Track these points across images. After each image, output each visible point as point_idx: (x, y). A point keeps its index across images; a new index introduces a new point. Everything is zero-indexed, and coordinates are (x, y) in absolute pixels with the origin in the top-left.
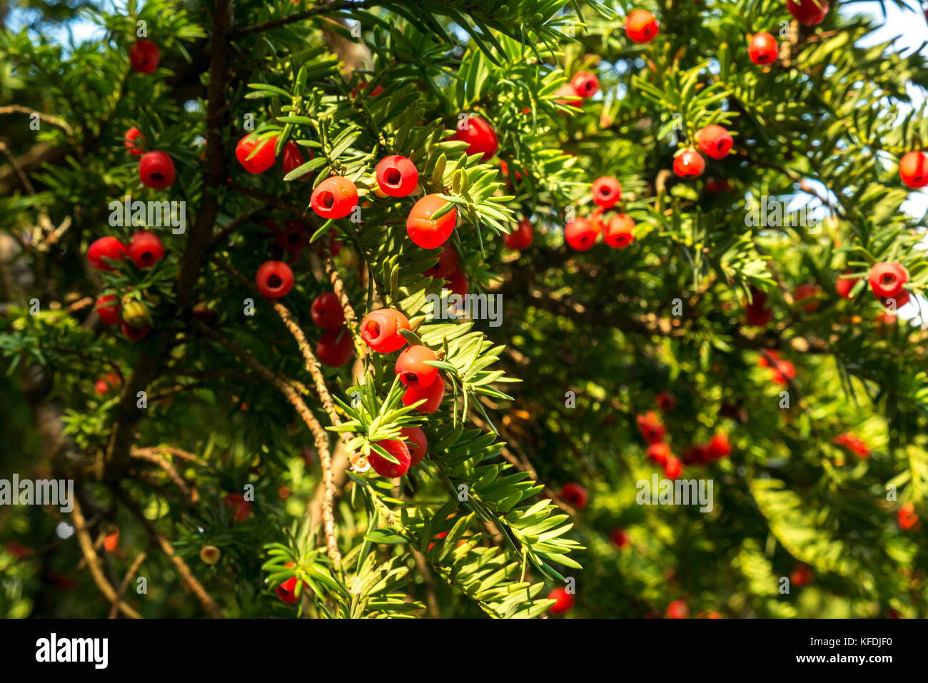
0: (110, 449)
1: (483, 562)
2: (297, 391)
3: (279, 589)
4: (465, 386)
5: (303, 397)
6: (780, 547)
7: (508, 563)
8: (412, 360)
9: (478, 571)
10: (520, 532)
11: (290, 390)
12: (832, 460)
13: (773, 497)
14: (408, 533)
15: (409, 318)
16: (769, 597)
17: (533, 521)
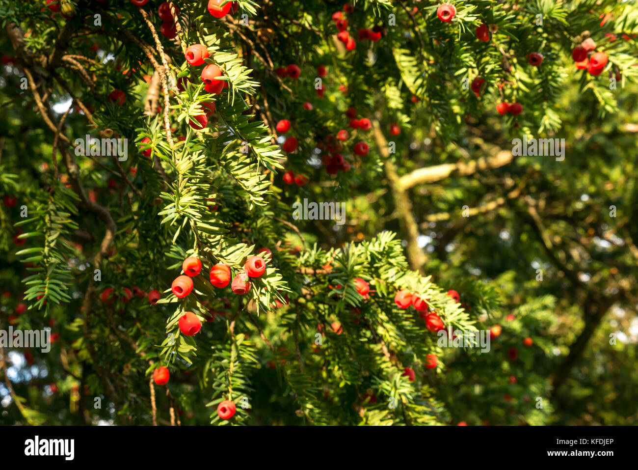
0: (51, 57)
1: (240, 162)
2: (151, 51)
3: (144, 152)
4: (234, 87)
5: (154, 55)
6: (404, 85)
7: (251, 163)
8: (209, 73)
9: (238, 165)
10: (257, 150)
11: (147, 50)
12: (428, 60)
13: (404, 58)
14: (206, 142)
15: (208, 47)
16: (397, 110)
17: (262, 146)
